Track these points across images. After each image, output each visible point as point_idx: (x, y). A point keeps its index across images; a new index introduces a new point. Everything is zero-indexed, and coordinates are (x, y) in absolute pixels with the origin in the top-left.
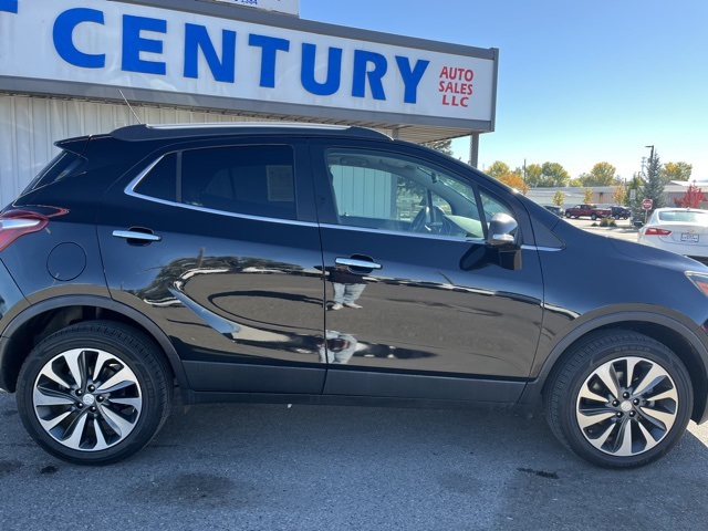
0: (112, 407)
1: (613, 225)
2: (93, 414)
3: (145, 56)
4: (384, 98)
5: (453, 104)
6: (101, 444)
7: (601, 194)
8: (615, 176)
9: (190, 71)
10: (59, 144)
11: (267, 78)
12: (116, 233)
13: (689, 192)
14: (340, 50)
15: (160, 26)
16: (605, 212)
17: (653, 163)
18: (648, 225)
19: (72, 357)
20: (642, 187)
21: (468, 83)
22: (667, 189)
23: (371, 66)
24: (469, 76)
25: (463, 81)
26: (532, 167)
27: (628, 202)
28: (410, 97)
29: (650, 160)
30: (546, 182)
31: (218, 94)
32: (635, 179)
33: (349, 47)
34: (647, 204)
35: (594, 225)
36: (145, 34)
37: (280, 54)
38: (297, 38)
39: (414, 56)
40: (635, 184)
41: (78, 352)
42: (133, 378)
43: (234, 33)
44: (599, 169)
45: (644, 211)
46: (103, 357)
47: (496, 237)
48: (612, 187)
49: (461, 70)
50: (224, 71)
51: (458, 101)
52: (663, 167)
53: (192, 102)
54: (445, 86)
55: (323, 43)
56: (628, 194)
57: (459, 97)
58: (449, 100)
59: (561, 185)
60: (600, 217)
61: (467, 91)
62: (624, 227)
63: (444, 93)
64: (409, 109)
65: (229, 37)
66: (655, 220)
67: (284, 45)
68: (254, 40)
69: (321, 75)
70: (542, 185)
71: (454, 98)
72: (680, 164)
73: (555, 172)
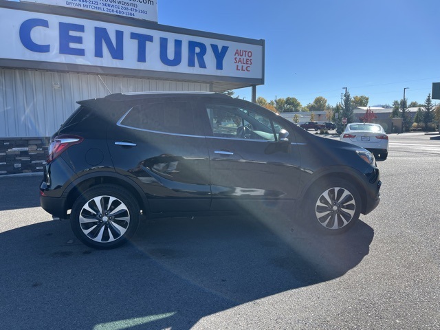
0: (116, 222)
1: (327, 134)
2: (108, 225)
3: (72, 45)
4: (205, 67)
5: (242, 70)
6: (112, 239)
7: (320, 115)
8: (327, 104)
9: (99, 53)
10: (79, 103)
11: (142, 57)
12: (116, 143)
13: (367, 113)
14: (181, 41)
15: (81, 28)
16: (322, 126)
17: (347, 97)
18: (345, 133)
19: (98, 200)
20: (341, 111)
21: (250, 58)
22: (355, 112)
23: (197, 50)
24: (250, 54)
25: (247, 57)
26: (280, 100)
27: (334, 120)
28: (219, 66)
29: (345, 96)
30: (288, 109)
31: (115, 66)
32: (337, 107)
33: (186, 40)
34: (344, 121)
35: (317, 133)
36: (72, 33)
37: (148, 43)
38: (157, 35)
39: (220, 44)
40: (337, 109)
41: (100, 197)
42: (125, 208)
43: (122, 32)
44: (318, 101)
45: (343, 125)
46: (112, 199)
47: (281, 139)
48: (326, 112)
49: (246, 52)
50: (117, 53)
51: (244, 68)
52: (353, 99)
53: (100, 71)
54: (238, 60)
55: (171, 38)
56: (334, 115)
57: (245, 66)
58: (240, 68)
59: (297, 111)
60: (319, 129)
61: (249, 62)
62: (333, 134)
63: (237, 64)
64: (219, 73)
65: (119, 35)
66: (348, 130)
67: (150, 39)
68: (133, 36)
69: (171, 55)
70: (287, 111)
71: (242, 67)
72: (362, 97)
73: (293, 102)
